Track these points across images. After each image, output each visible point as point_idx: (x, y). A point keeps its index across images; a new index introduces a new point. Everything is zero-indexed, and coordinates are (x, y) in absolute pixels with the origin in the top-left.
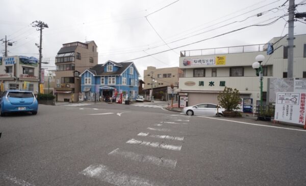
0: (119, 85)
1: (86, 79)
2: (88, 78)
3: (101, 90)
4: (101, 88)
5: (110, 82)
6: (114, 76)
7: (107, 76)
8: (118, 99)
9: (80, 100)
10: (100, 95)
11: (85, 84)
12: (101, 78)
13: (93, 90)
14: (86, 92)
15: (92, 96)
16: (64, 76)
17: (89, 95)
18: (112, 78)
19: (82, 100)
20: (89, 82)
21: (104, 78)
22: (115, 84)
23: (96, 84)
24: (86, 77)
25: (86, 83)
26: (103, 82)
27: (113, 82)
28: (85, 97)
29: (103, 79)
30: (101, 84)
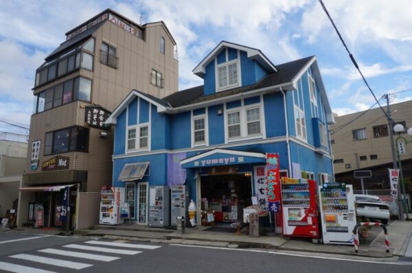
0: (287, 139)
1: (132, 132)
2: (138, 127)
3: (192, 170)
4: (195, 161)
5: (235, 131)
6: (255, 99)
7: (220, 106)
8: (292, 216)
9: (103, 220)
10: (191, 197)
11: (128, 152)
12: (193, 118)
13: (158, 173)
14: (130, 186)
15: (153, 201)
16: (53, 128)
17: (143, 200)
18: (243, 110)
19: (112, 220)
20: (143, 143)
21: (205, 116)
22: (262, 136)
23: (170, 146)
24: (133, 122)
25: (132, 146)
26: (200, 137)
27: (253, 128)
28: (126, 208)
29: (200, 124)
30: (194, 145)
